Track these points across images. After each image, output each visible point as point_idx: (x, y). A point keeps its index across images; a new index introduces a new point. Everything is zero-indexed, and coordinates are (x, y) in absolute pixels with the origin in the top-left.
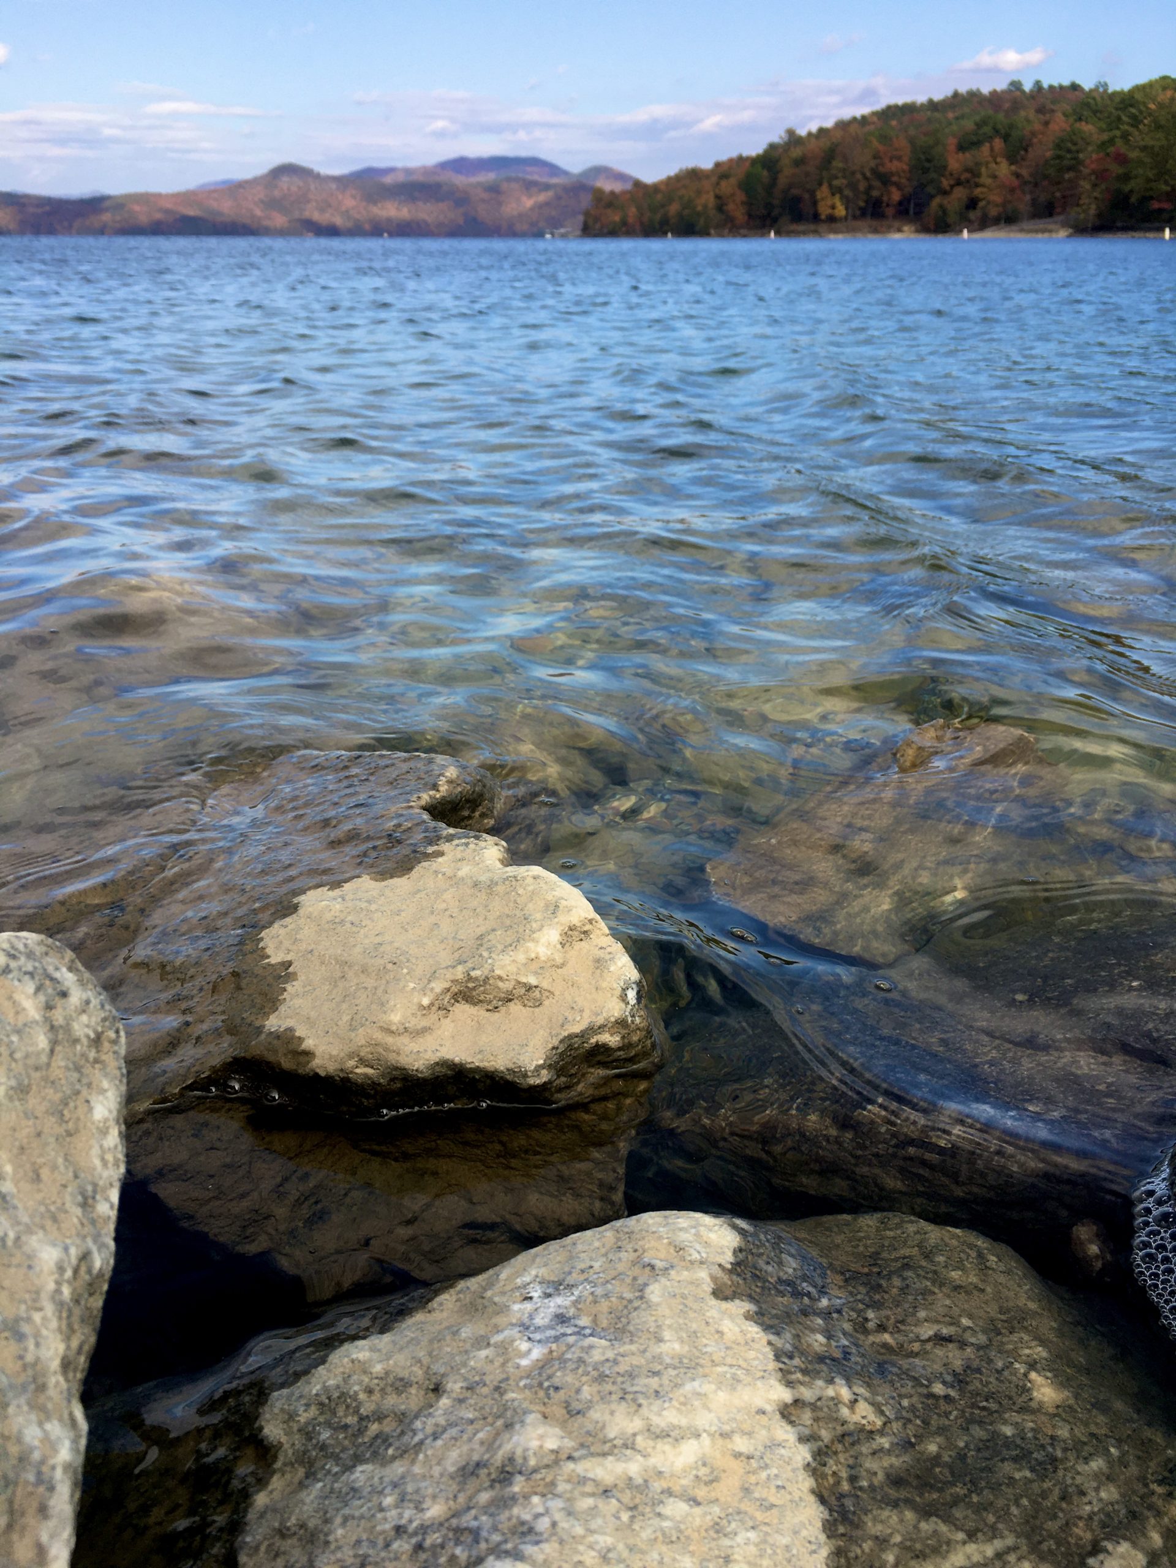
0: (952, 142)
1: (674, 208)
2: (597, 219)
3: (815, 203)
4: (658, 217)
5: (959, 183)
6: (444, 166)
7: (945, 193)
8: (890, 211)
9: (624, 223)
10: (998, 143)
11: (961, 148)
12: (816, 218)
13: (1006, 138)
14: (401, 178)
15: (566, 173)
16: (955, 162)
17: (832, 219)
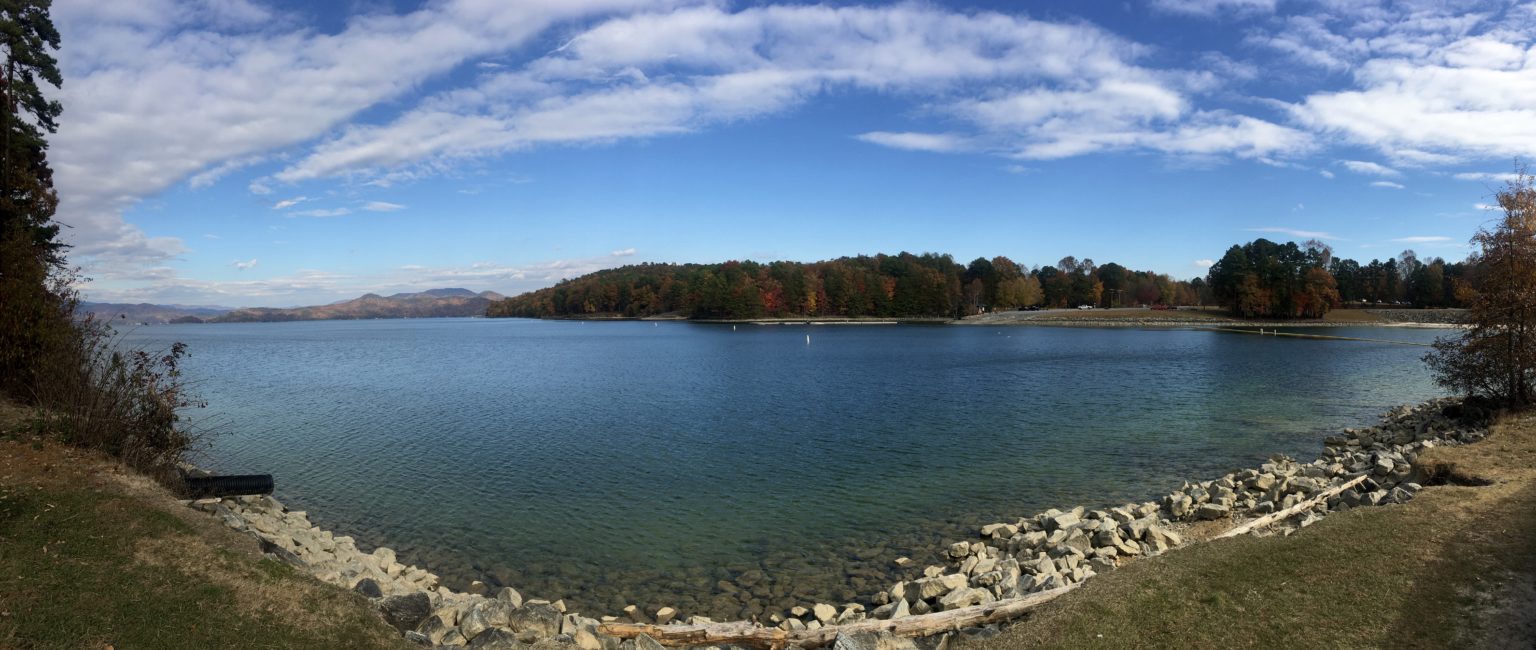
0: (632, 286)
1: (523, 307)
2: (491, 311)
3: (583, 306)
4: (517, 310)
5: (636, 300)
6: (428, 292)
7: (632, 303)
8: (612, 310)
9: (503, 312)
10: (648, 286)
11: (636, 287)
12: (584, 312)
13: (651, 284)
14: (411, 297)
15: (475, 294)
16: (634, 292)
17: (590, 312)
